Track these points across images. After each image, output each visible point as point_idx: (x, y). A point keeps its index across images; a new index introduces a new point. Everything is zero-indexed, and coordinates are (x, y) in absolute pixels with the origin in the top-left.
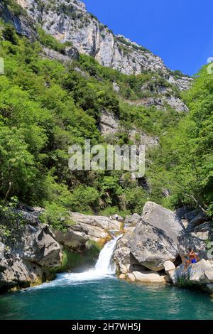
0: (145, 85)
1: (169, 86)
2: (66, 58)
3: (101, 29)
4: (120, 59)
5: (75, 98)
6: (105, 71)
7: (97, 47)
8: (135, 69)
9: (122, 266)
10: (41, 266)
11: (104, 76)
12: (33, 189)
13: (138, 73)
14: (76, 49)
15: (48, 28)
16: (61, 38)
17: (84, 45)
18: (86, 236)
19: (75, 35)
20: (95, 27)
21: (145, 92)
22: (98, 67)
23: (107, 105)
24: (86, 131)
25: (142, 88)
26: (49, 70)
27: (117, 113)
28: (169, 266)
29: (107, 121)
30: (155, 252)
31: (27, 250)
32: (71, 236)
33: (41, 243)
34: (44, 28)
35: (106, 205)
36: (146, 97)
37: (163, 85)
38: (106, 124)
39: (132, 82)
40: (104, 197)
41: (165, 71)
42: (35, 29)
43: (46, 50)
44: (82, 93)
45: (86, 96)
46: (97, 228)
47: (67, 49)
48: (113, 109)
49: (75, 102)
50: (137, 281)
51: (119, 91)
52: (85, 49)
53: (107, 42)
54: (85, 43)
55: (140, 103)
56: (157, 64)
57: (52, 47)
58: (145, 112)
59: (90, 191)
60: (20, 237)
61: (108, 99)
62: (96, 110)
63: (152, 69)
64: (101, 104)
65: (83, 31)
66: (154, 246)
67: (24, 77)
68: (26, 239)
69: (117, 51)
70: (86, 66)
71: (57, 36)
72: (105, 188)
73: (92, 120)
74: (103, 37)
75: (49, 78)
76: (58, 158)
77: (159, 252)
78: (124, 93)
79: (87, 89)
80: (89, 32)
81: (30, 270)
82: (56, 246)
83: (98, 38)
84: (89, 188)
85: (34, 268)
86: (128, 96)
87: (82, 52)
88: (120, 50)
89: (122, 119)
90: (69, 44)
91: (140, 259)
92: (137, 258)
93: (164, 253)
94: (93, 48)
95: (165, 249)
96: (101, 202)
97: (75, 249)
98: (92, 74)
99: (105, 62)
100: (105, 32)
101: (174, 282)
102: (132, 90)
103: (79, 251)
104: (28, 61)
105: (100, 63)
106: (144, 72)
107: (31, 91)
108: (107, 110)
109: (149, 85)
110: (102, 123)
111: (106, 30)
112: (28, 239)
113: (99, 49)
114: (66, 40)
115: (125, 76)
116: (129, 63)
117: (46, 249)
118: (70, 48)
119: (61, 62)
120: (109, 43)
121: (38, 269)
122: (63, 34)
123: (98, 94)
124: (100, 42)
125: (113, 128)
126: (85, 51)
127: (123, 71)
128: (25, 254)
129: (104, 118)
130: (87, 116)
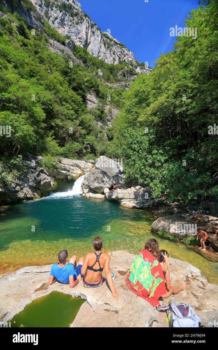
0: (120, 73)
1: (136, 74)
2: (66, 48)
3: (92, 26)
4: (105, 51)
5: (70, 82)
6: (93, 60)
7: (89, 41)
8: (114, 59)
9: (84, 190)
10: (40, 190)
11: (93, 64)
12: (37, 146)
13: (116, 63)
14: (73, 42)
15: (53, 22)
16: (62, 32)
17: (79, 38)
18: (68, 173)
19: (73, 30)
20: (88, 25)
21: (119, 77)
22: (89, 56)
23: (91, 87)
24: (75, 106)
25: (118, 74)
26: (52, 60)
27: (98, 94)
28: (107, 191)
29: (91, 99)
30: (100, 183)
31: (31, 182)
32: (59, 173)
33: (39, 178)
34: (50, 22)
35: (87, 153)
36: (120, 81)
37: (132, 73)
38: (90, 101)
39: (111, 70)
40: (86, 148)
41: (134, 63)
42: (43, 24)
43: (52, 41)
44: (74, 79)
45: (77, 81)
46: (77, 168)
47: (67, 41)
48: (95, 90)
49: (69, 85)
50: (90, 197)
51: (103, 76)
52: (80, 41)
53: (96, 37)
54: (80, 36)
55: (115, 85)
56: (130, 57)
57: (56, 39)
58: (118, 92)
59: (76, 145)
60: (27, 175)
61: (92, 83)
62: (84, 91)
63: (126, 60)
64: (87, 86)
65: (79, 27)
66: (100, 180)
67: (33, 67)
68: (30, 176)
69: (103, 45)
70: (80, 55)
71: (60, 29)
72: (87, 142)
73: (79, 98)
74: (93, 33)
75: (51, 66)
76: (55, 124)
77: (102, 183)
78: (106, 77)
79: (77, 76)
80: (83, 27)
81: (34, 192)
82: (48, 179)
83: (90, 34)
84: (75, 143)
85: (36, 191)
86: (108, 80)
87: (78, 44)
88: (105, 44)
89: (100, 97)
90: (68, 37)
91: (92, 187)
92: (90, 186)
93: (105, 184)
94: (86, 41)
95: (105, 182)
96: (84, 151)
97: (62, 180)
98: (85, 62)
99: (94, 53)
100: (94, 29)
101: (107, 198)
102: (111, 76)
103: (65, 181)
104: (36, 53)
105: (91, 53)
106: (120, 62)
107: (38, 77)
108: (91, 91)
109: (123, 72)
110: (88, 100)
111: (95, 27)
112: (31, 177)
113: (90, 42)
114: (66, 33)
115: (107, 65)
116: (111, 55)
117: (42, 181)
118: (69, 41)
119: (63, 51)
120: (97, 38)
121: (38, 191)
122: (64, 28)
123: (85, 79)
124: (91, 37)
125: (94, 103)
126: (80, 43)
127: (106, 61)
128: (30, 184)
129: (89, 96)
130: (76, 96)
